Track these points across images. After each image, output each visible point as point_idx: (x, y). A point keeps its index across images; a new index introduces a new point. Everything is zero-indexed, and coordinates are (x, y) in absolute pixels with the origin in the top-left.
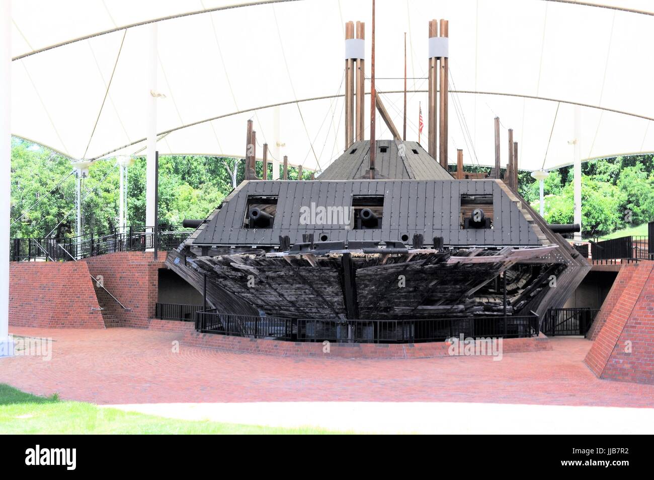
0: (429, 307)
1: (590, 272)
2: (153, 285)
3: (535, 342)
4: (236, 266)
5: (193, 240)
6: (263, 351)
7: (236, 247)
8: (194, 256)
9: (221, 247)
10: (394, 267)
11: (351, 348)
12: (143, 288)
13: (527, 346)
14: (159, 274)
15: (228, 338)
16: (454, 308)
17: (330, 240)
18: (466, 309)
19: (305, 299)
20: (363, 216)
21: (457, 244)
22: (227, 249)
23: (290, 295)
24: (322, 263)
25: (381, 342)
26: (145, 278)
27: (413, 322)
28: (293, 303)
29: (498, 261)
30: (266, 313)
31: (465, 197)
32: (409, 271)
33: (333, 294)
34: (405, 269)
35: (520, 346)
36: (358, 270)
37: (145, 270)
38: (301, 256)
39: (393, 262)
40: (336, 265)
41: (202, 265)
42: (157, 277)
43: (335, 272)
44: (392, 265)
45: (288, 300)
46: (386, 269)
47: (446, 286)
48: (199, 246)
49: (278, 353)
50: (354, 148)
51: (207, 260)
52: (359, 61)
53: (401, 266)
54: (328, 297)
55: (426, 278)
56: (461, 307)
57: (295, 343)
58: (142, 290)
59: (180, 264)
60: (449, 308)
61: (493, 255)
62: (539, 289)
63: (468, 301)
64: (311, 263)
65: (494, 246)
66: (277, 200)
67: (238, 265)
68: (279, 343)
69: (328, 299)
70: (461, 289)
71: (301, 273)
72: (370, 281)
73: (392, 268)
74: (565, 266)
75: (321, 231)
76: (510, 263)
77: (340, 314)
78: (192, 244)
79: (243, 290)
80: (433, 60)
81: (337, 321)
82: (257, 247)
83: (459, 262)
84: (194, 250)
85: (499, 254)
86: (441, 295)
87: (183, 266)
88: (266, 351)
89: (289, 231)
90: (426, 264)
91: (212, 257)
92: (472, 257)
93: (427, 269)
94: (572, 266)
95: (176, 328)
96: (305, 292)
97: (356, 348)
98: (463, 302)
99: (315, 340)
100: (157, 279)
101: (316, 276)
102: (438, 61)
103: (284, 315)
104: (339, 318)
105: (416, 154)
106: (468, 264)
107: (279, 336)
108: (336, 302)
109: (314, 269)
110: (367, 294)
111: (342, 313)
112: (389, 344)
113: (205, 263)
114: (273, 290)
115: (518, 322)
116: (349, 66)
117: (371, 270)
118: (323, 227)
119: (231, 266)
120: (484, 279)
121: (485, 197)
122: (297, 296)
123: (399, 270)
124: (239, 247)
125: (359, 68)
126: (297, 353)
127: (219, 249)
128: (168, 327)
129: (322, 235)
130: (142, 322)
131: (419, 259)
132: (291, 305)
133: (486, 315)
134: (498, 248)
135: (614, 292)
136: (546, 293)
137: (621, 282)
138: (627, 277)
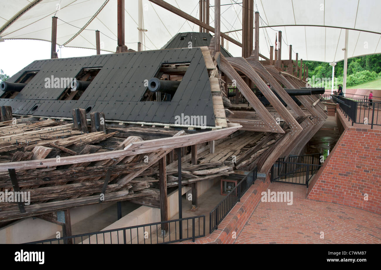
134: (165, 127)
135: (335, 154)
136: (272, 152)
137: (342, 145)
138: (349, 141)
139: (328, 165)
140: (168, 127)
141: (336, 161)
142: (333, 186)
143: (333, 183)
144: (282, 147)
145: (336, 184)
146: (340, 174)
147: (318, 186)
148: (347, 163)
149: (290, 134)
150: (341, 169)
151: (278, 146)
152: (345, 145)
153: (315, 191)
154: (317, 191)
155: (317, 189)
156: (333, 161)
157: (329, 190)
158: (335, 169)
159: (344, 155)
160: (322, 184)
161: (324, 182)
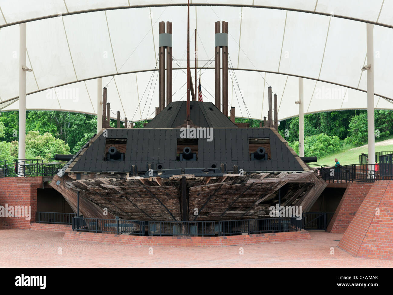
0: (233, 212)
1: (326, 188)
2: (34, 200)
3: (300, 235)
4: (105, 186)
5: (71, 169)
6: (124, 243)
7: (100, 173)
8: (71, 180)
9: (90, 173)
10: (214, 185)
11: (185, 240)
12: (26, 201)
13: (296, 237)
14: (37, 192)
15: (98, 235)
16: (248, 212)
17: (164, 169)
18: (255, 213)
19: (152, 208)
20: (185, 152)
21: (249, 170)
22: (93, 174)
23: (142, 205)
24: (167, 184)
25: (205, 236)
26: (28, 195)
27: (220, 223)
28: (142, 211)
29: (277, 181)
30: (119, 218)
31: (251, 140)
32: (223, 188)
33: (173, 204)
34: (220, 187)
35: (291, 237)
36: (191, 188)
37: (28, 190)
38: (152, 179)
39: (213, 182)
40: (176, 184)
41: (78, 186)
42: (36, 194)
43: (176, 189)
44: (212, 184)
45: (139, 209)
46: (208, 187)
47: (245, 198)
48: (75, 173)
49: (136, 244)
50: (171, 106)
51: (83, 182)
52: (169, 48)
53: (218, 185)
54: (169, 206)
55: (233, 192)
56: (252, 212)
57: (147, 237)
58: (25, 203)
59: (61, 185)
60: (245, 212)
61: (274, 177)
62: (297, 200)
63: (256, 208)
64: (159, 184)
65: (273, 172)
66: (126, 141)
67: (106, 185)
68: (136, 238)
69: (168, 207)
70: (253, 200)
71: (152, 190)
72: (198, 195)
73: (212, 186)
74: (313, 185)
75: (157, 162)
76: (284, 183)
77: (176, 217)
78: (70, 172)
79: (106, 202)
80: (218, 48)
81: (174, 222)
82: (115, 173)
83: (254, 182)
84: (71, 175)
85: (278, 177)
86: (241, 204)
87: (62, 186)
88: (127, 243)
89: (136, 162)
90: (233, 183)
91: (86, 180)
92: (262, 178)
93: (234, 187)
94: (318, 184)
95: (51, 228)
96: (153, 203)
97: (188, 240)
98: (253, 209)
99: (161, 235)
100: (36, 195)
101: (162, 192)
102: (221, 49)
103: (134, 218)
104: (176, 220)
105: (212, 111)
106: (259, 183)
107: (131, 232)
108: (174, 209)
109: (160, 188)
110: (196, 204)
111: (178, 216)
112: (211, 237)
113: (81, 184)
114: (129, 202)
115: (284, 222)
116: (162, 51)
117: (199, 188)
118: (159, 159)
119: (101, 186)
120: (268, 193)
121: (264, 139)
122: (146, 206)
123: (217, 188)
124: (102, 173)
125: (169, 53)
126: (149, 243)
127: (88, 175)
128: (45, 228)
129: (158, 165)
130: (26, 225)
131: (229, 180)
132: (141, 212)
133: (265, 217)
134: (275, 173)
135: (345, 201)
136: (301, 202)
137: (349, 194)
138: (353, 191)
139: (341, 209)
140: (277, 173)
141: (347, 206)
142: (347, 222)
143: (346, 220)
144: (309, 198)
145: (348, 220)
146: (350, 214)
147: (337, 224)
148: (354, 206)
149: (314, 188)
150: (350, 211)
151: (306, 198)
152: (350, 194)
153: (335, 227)
154: (336, 227)
155: (337, 225)
156: (345, 206)
157: (344, 225)
158: (346, 211)
159: (351, 201)
160: (339, 222)
161: (340, 220)
